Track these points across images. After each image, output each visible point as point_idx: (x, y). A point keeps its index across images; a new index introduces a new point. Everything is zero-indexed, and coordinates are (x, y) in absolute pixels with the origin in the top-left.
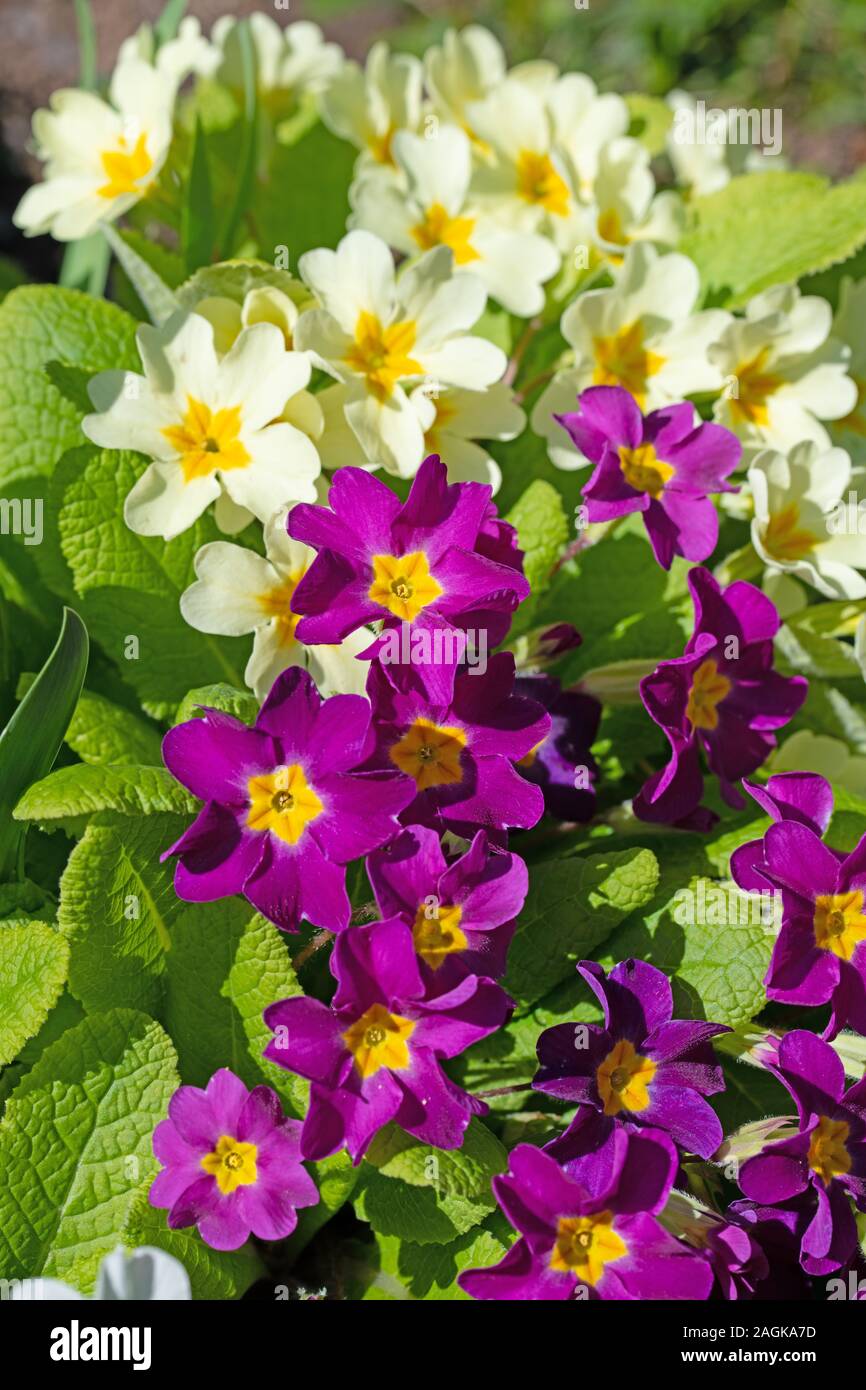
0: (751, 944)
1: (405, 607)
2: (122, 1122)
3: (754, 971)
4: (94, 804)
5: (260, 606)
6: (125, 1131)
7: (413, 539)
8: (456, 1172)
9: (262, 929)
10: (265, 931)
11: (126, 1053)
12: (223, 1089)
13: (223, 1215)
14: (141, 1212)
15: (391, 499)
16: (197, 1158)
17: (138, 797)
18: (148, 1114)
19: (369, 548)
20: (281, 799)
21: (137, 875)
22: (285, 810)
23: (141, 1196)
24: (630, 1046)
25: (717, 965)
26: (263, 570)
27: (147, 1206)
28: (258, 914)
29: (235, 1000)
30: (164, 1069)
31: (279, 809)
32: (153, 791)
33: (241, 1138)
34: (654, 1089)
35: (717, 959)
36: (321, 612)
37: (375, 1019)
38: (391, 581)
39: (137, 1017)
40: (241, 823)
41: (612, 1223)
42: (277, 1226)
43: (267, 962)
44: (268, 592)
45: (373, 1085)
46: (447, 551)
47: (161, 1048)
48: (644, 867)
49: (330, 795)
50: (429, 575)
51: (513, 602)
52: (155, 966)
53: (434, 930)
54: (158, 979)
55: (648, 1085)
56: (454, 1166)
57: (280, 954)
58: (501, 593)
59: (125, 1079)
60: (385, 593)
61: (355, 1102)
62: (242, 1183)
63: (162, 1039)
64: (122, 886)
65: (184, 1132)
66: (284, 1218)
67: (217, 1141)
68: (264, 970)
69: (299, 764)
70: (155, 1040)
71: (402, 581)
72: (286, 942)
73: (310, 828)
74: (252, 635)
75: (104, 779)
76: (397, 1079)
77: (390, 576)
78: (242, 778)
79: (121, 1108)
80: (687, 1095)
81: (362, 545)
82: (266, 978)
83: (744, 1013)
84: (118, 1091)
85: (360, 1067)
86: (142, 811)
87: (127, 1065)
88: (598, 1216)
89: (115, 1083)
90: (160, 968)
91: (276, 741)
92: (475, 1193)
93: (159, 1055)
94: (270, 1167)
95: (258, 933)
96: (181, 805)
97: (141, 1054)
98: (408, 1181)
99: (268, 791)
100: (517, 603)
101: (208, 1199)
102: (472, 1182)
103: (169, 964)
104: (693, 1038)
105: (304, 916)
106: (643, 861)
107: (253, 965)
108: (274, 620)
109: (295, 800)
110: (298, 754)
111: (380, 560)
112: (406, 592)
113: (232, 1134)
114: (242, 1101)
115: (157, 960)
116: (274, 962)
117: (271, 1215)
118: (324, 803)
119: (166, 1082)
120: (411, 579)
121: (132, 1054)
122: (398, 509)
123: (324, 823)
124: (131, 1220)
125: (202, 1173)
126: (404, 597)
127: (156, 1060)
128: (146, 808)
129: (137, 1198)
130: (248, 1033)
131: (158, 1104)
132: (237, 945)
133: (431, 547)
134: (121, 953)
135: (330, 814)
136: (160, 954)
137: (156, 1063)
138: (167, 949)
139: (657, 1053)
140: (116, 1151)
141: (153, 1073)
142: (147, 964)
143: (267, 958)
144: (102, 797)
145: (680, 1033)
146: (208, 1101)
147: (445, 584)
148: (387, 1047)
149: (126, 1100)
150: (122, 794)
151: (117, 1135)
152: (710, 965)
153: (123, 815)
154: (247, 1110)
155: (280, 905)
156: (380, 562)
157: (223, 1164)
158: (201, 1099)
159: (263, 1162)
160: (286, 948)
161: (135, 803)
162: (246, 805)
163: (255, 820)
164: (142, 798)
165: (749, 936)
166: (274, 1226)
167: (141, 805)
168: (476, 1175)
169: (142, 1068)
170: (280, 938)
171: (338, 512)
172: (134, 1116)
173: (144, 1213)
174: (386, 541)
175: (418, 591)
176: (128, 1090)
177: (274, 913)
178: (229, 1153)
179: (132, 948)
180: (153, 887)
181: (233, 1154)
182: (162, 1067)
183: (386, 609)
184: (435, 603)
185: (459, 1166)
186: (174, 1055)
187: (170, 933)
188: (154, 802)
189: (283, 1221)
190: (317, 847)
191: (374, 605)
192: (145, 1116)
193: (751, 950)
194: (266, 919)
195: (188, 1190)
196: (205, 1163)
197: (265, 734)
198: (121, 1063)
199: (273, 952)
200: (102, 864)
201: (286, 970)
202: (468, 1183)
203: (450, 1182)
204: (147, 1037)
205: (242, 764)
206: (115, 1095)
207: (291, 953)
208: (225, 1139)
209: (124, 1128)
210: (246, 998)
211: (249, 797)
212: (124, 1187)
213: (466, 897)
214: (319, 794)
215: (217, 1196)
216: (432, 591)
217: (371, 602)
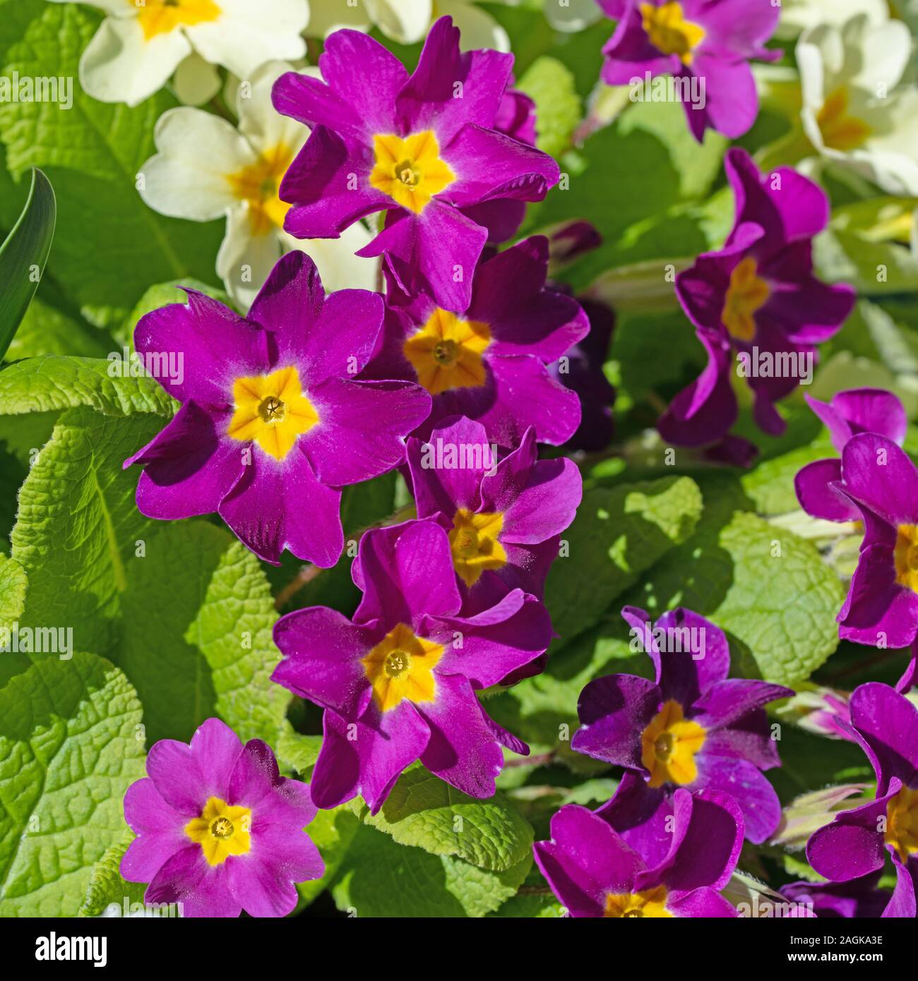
0: (811, 587)
1: (412, 195)
2: (75, 787)
3: (815, 617)
4: (68, 400)
5: (229, 187)
6: (79, 797)
7: (421, 115)
8: (483, 841)
9: (241, 563)
10: (244, 566)
11: (83, 704)
12: (211, 742)
13: (208, 891)
14: (105, 889)
15: (396, 68)
16: (181, 823)
17: (116, 394)
18: (106, 778)
19: (368, 125)
20: (270, 407)
21: (101, 493)
22: (273, 420)
23: (104, 871)
24: (679, 708)
25: (770, 612)
26: (233, 145)
27: (112, 883)
28: (237, 544)
29: (203, 648)
30: (126, 725)
31: (266, 418)
32: (134, 388)
33: (232, 800)
34: (703, 760)
35: (770, 603)
36: (315, 200)
37: (397, 644)
38: (394, 166)
39: (96, 662)
40: (219, 431)
41: (666, 901)
42: (274, 904)
43: (246, 602)
44: (238, 171)
45: (393, 720)
46: (462, 130)
47: (123, 700)
48: (684, 498)
49: (328, 405)
50: (439, 158)
51: (540, 190)
52: (108, 608)
53: (469, 541)
54: (110, 623)
55: (695, 754)
56: (480, 835)
57: (261, 593)
58: (527, 180)
59: (79, 737)
60: (387, 178)
61: (373, 739)
62: (232, 854)
63: (124, 689)
64: (86, 504)
65: (166, 792)
66: (282, 895)
67: (204, 803)
68: (242, 611)
69: (295, 366)
70: (116, 690)
71: (406, 165)
72: (269, 578)
73: (301, 442)
74: (223, 220)
75: (77, 372)
76: (422, 715)
77: (394, 159)
78: (226, 378)
79: (74, 770)
80: (740, 768)
81: (360, 123)
82: (245, 621)
83: (802, 667)
84: (72, 750)
85: (379, 699)
86: (120, 411)
87: (83, 720)
88: (652, 891)
89: (68, 740)
90: (113, 611)
91: (270, 336)
92: (504, 866)
93: (121, 708)
94: (267, 834)
95: (237, 567)
96: (166, 406)
97: (99, 707)
98: (429, 850)
99: (256, 396)
100: (545, 189)
101: (193, 872)
102: (501, 853)
103: (124, 605)
104: (749, 702)
105: (286, 546)
106: (683, 491)
107: (229, 605)
108: (246, 204)
109: (285, 408)
110: (294, 355)
111: (381, 140)
112: (411, 179)
113: (222, 796)
114: (234, 754)
115: (110, 601)
116: (254, 602)
117: (266, 890)
118: (321, 414)
119: (128, 741)
120: (417, 163)
121: (90, 707)
122: (404, 80)
123: (319, 437)
124: (94, 899)
125: (185, 841)
126: (409, 183)
127: (117, 714)
128: (126, 409)
129: (99, 873)
130: (218, 687)
131: (118, 767)
132: (209, 579)
133: (442, 125)
134: (79, 586)
135: (327, 429)
136: (113, 595)
137: (118, 718)
138: (122, 588)
139: (708, 717)
140: (68, 821)
141: (112, 730)
142: (101, 604)
143: (246, 597)
144: (76, 392)
145: (734, 696)
146: (193, 757)
147: (459, 169)
148: (409, 677)
149: (80, 761)
150: (99, 389)
151: (68, 802)
152: (762, 611)
153: (99, 414)
154: (241, 767)
155: (260, 531)
156: (381, 142)
157: (210, 831)
158: (184, 754)
159: (258, 829)
160: (267, 585)
161: (113, 400)
162: (228, 410)
163: (238, 428)
164: (121, 397)
165: (808, 577)
166: (272, 904)
167: (120, 403)
168: (505, 845)
169: (101, 724)
170: (262, 574)
171: (331, 82)
172: (89, 780)
173: (108, 890)
174: (388, 118)
175: (426, 177)
176: (83, 749)
177: (252, 540)
178: (217, 819)
179: (90, 582)
180: (115, 510)
181: (221, 820)
182: (123, 722)
183: (390, 198)
184: (447, 191)
185: (486, 834)
186: (138, 708)
187: (126, 570)
188: (135, 402)
189: (282, 899)
190: (309, 466)
191: (376, 192)
192: (103, 780)
193: (811, 594)
194: (247, 549)
195: (169, 861)
196: (189, 829)
197: (258, 327)
198: (75, 716)
199: (253, 591)
200: (70, 473)
201: (268, 612)
202: (497, 855)
203: (477, 851)
204: (108, 686)
205: (227, 360)
206: (69, 755)
207: (274, 592)
208: (213, 801)
209: (77, 795)
210: (218, 646)
211: (232, 401)
212: (76, 864)
213: (510, 503)
214: (315, 404)
215: (202, 868)
216: (443, 177)
217: (372, 189)
